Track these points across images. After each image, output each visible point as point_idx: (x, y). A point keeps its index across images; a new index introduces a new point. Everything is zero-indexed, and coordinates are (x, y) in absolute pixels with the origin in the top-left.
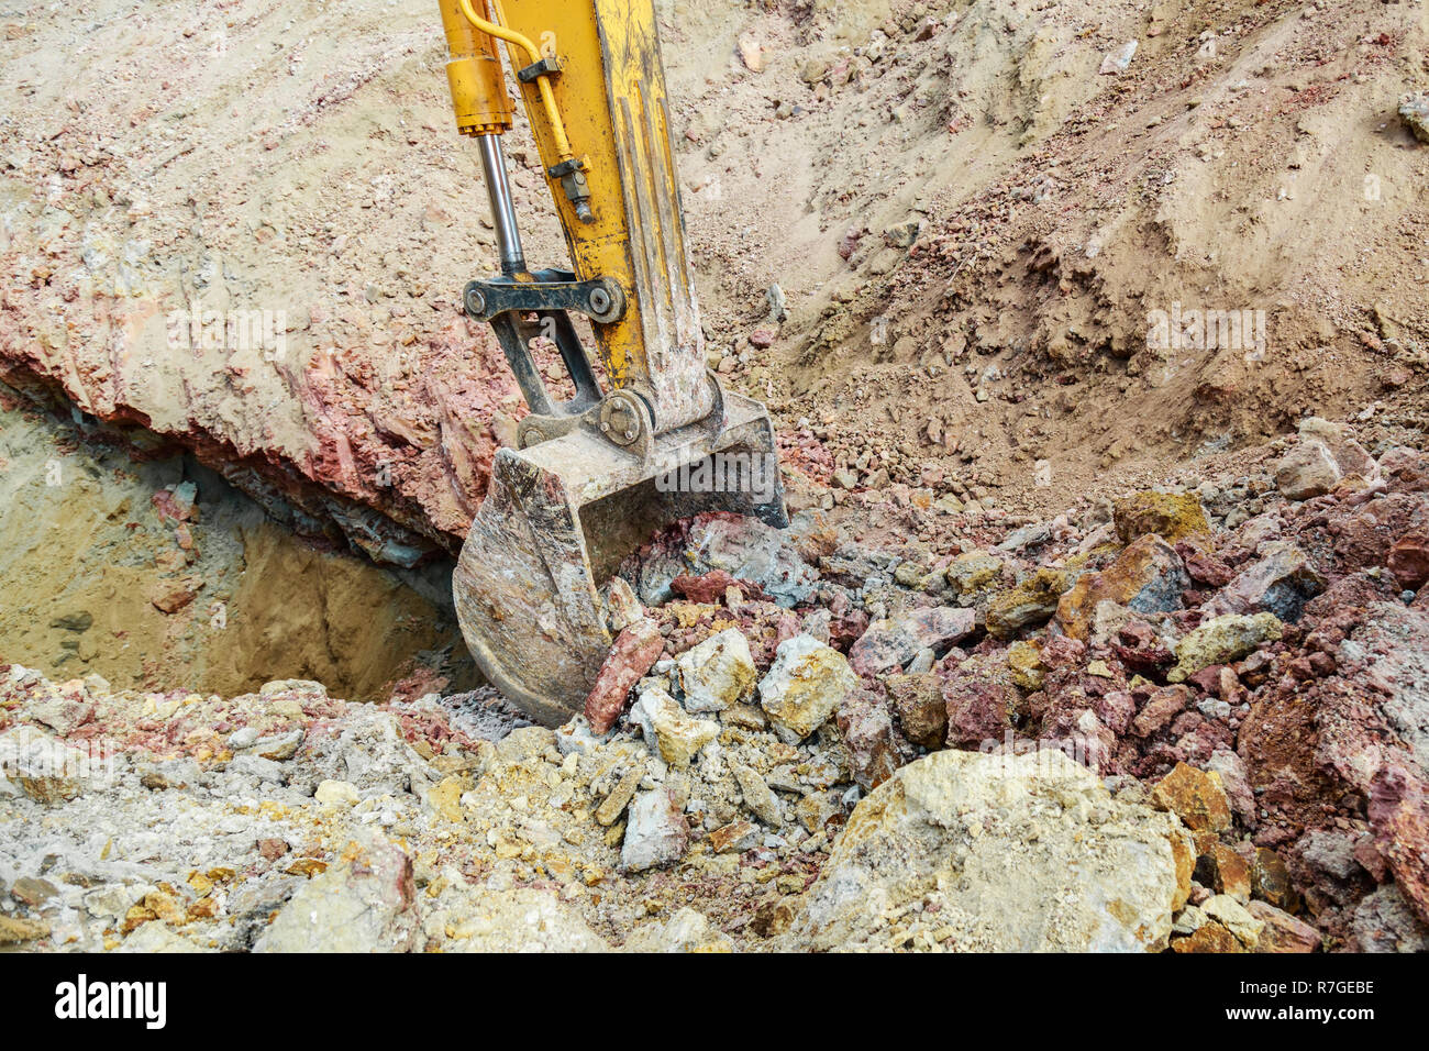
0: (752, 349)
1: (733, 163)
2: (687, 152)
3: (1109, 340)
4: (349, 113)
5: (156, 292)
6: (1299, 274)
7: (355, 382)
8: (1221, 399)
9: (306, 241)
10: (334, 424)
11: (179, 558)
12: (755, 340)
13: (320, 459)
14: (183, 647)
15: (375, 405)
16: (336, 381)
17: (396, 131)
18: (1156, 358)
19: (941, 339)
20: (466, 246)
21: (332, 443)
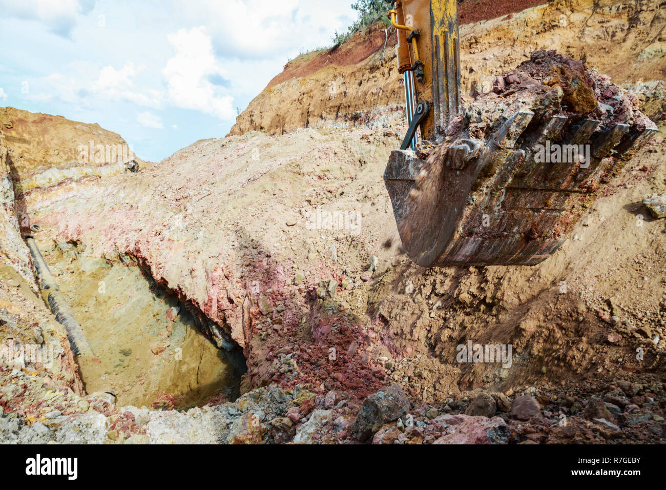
0: (361, 281)
1: (379, 207)
2: (366, 202)
3: (485, 297)
4: (257, 184)
5: (184, 240)
6: (575, 277)
7: (226, 277)
8: (525, 334)
9: (230, 226)
10: (215, 293)
11: (166, 334)
12: (362, 278)
13: (207, 304)
14: (156, 367)
15: (229, 287)
16: (220, 276)
17: (270, 190)
18: (504, 309)
19: (422, 287)
20: (278, 232)
21: (211, 299)
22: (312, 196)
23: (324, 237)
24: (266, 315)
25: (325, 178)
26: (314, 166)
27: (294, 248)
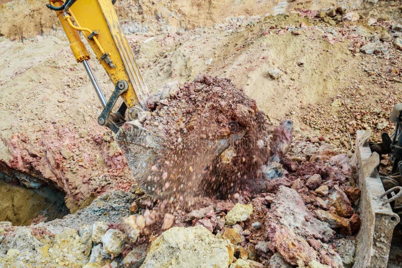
4: (24, 76)
7: (23, 141)
9: (11, 107)
10: (17, 153)
13: (13, 162)
15: (29, 147)
16: (18, 142)
17: (36, 80)
20: (54, 107)
21: (17, 158)
22: (69, 82)
23: (90, 107)
24: (69, 159)
25: (75, 70)
26: (66, 62)
27: (71, 116)
